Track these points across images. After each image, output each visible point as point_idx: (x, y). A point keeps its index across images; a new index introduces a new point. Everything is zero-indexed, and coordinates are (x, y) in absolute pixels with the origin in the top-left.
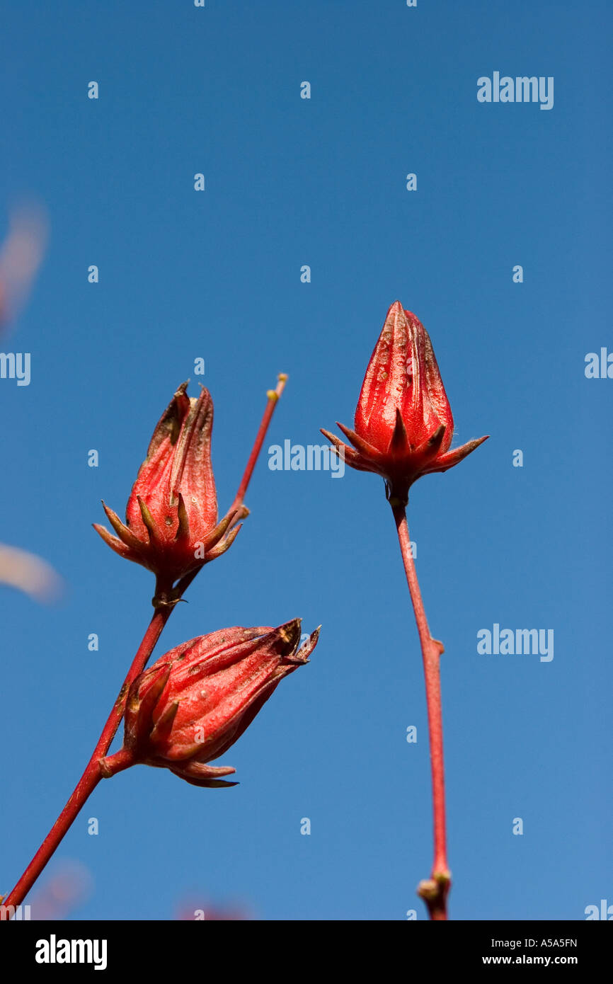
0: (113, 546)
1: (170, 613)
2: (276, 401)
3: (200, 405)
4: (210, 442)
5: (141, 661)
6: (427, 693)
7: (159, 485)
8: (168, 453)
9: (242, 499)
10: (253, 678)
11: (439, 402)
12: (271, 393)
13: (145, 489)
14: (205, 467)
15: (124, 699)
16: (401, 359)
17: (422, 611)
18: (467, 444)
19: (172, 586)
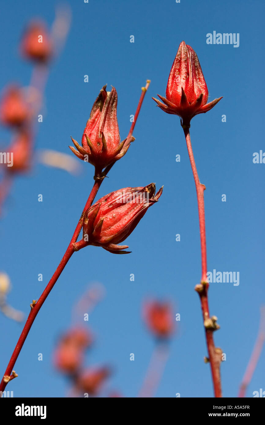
0: (77, 155)
1: (101, 182)
2: (145, 92)
3: (112, 94)
4: (116, 110)
5: (90, 203)
6: (198, 206)
7: (94, 129)
8: (98, 115)
9: (132, 134)
10: (135, 208)
11: (202, 83)
12: (143, 88)
13: (89, 131)
14: (114, 120)
15: (82, 219)
16: (185, 66)
17: (196, 172)
18: (214, 101)
19: (101, 171)
